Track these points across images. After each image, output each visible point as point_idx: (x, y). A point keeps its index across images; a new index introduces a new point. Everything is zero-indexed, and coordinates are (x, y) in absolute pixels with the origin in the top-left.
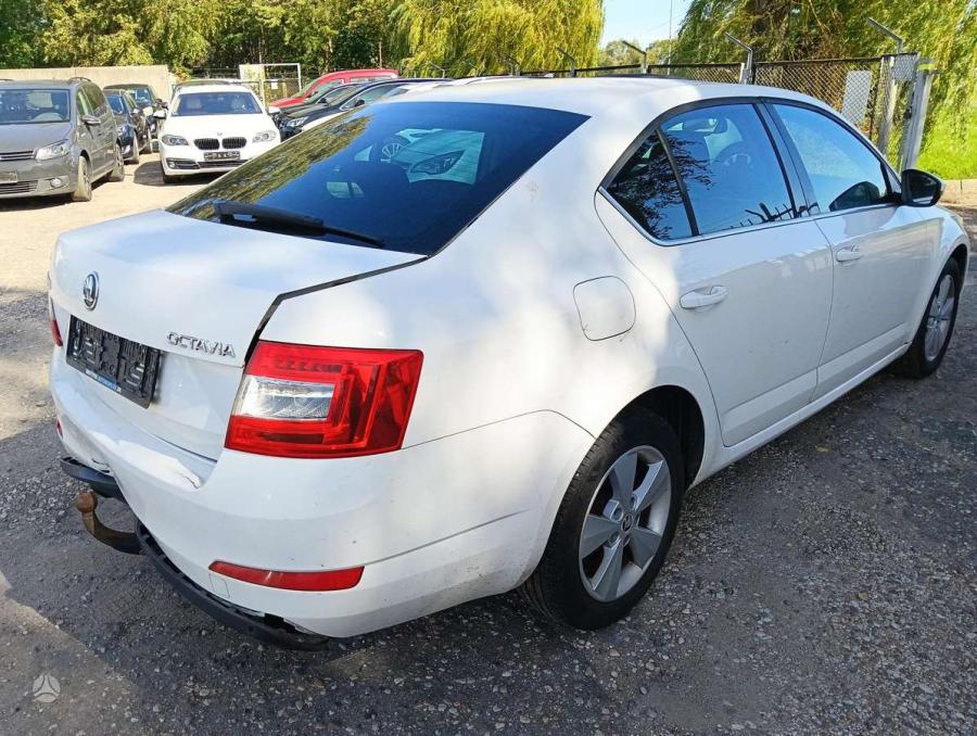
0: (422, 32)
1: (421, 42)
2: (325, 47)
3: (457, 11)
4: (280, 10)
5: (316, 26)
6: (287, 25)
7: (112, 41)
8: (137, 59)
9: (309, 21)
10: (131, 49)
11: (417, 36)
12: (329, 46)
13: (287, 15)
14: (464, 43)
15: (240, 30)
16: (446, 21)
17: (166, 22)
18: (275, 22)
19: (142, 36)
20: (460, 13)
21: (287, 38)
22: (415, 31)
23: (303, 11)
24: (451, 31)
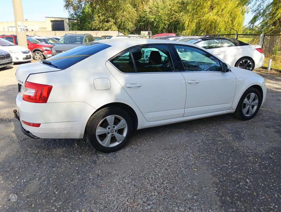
0: (188, 24)
1: (188, 26)
2: (165, 27)
3: (199, 18)
4: (154, 16)
5: (163, 21)
6: (155, 21)
7: (108, 25)
8: (114, 29)
9: (162, 20)
10: (113, 27)
11: (187, 24)
12: (166, 27)
13: (156, 18)
14: (200, 26)
15: (143, 22)
16: (196, 20)
17: (121, 19)
18: (153, 20)
19: (115, 23)
20: (200, 18)
21: (155, 24)
22: (187, 23)
23: (160, 17)
24: (197, 23)
